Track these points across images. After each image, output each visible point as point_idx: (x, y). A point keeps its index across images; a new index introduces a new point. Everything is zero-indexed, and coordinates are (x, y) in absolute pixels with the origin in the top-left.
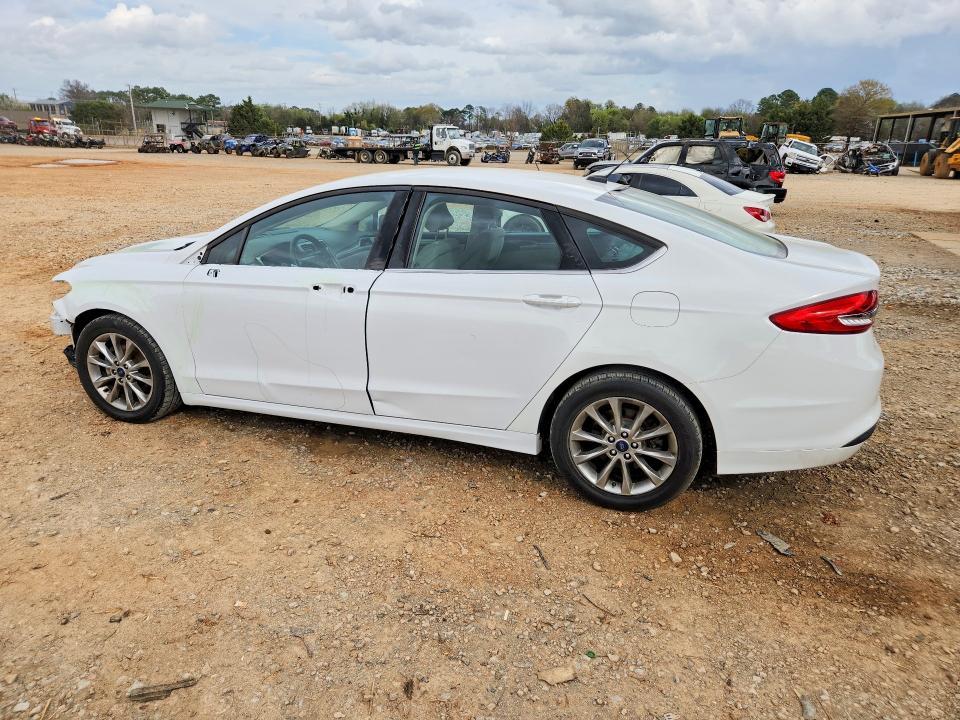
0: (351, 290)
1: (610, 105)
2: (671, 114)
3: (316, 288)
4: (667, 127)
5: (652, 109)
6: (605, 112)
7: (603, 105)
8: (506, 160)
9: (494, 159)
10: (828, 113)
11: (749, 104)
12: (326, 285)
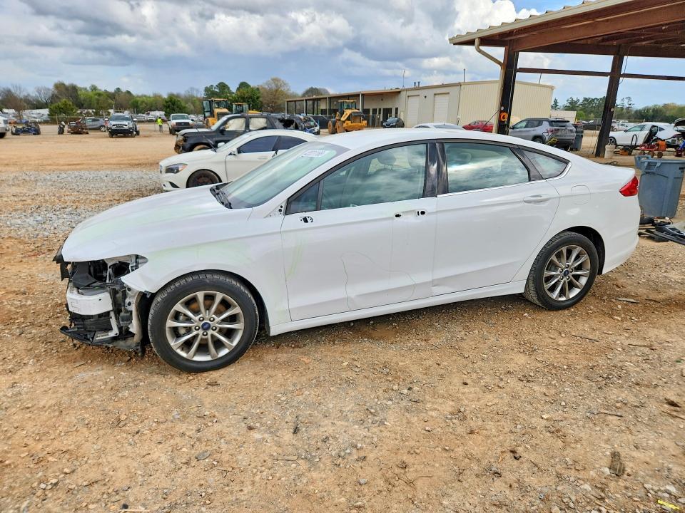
0: (423, 213)
1: (94, 88)
2: (145, 96)
3: (398, 216)
4: (144, 105)
5: (128, 92)
6: (91, 94)
7: (88, 89)
8: (37, 132)
9: (25, 131)
10: (258, 98)
11: (197, 91)
12: (403, 212)
